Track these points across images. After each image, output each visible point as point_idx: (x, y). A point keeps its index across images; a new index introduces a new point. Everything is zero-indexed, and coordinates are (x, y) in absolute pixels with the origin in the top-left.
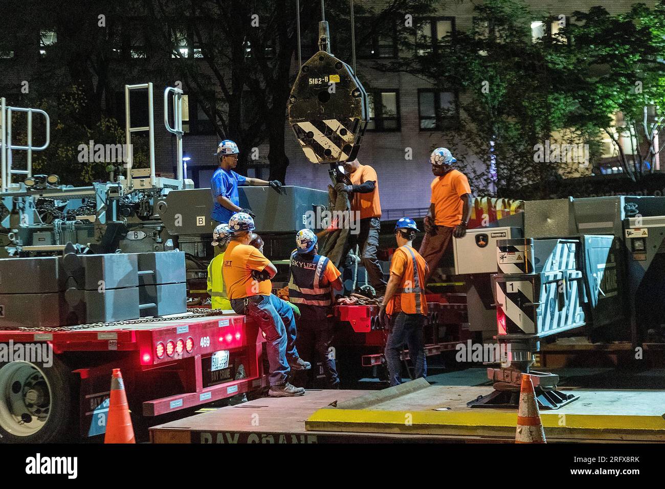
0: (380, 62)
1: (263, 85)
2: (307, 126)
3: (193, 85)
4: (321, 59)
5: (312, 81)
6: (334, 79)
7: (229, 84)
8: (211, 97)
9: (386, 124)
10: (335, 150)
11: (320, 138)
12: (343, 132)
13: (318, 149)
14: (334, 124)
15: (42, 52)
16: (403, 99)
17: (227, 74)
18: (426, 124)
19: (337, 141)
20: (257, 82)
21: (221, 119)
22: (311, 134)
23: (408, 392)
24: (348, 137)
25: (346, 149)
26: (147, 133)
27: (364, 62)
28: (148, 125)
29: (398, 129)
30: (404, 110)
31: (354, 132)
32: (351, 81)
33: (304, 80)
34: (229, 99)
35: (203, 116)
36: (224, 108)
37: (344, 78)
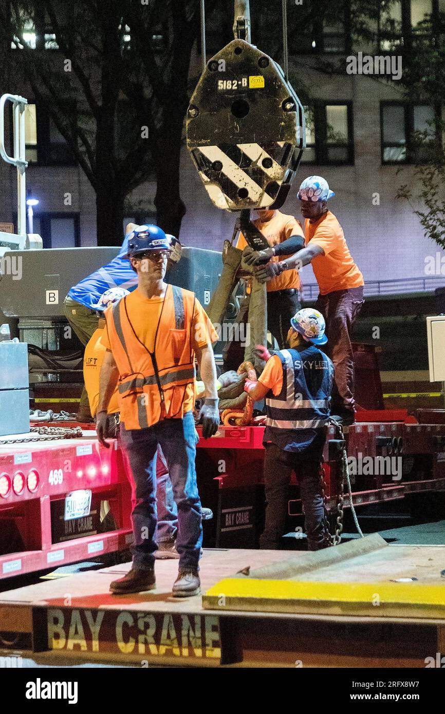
0: (324, 59)
1: (148, 92)
2: (213, 153)
3: (43, 89)
4: (238, 51)
5: (223, 85)
6: (257, 82)
7: (96, 90)
8: (71, 108)
9: (333, 154)
10: (254, 191)
11: (231, 170)
12: (267, 163)
13: (228, 187)
14: (253, 151)
16: (358, 116)
17: (95, 74)
18: (393, 154)
19: (258, 176)
20: (139, 88)
21: (85, 142)
22: (218, 165)
24: (275, 171)
25: (271, 188)
27: (300, 59)
29: (350, 161)
30: (359, 133)
31: (283, 163)
32: (281, 86)
33: (211, 83)
34: (100, 114)
35: (57, 137)
36: (89, 125)
37: (272, 81)
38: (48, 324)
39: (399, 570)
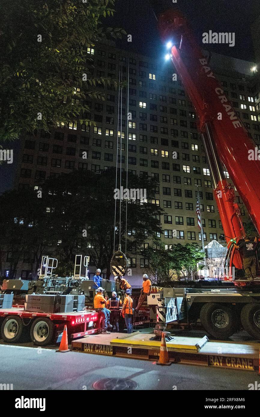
0: (133, 252)
1: (106, 255)
2: (114, 267)
3: (91, 254)
4: (119, 252)
5: (116, 257)
6: (121, 257)
7: (99, 255)
8: (95, 257)
9: (133, 266)
10: (120, 273)
11: (117, 270)
12: (122, 269)
13: (116, 272)
14: (120, 267)
15: (58, 244)
16: (137, 260)
17: (99, 252)
18: (142, 266)
19: (121, 271)
20: (105, 255)
21: (96, 262)
22: (115, 269)
23: (135, 335)
24: (123, 270)
25: (123, 273)
26: (80, 266)
27: (128, 251)
28: (80, 264)
29: (136, 267)
30: (137, 263)
31: (125, 269)
32: (125, 258)
33: (115, 256)
34: (98, 258)
35: (92, 261)
36: (97, 260)
37: (124, 257)
38: (89, 292)
39: (142, 338)
